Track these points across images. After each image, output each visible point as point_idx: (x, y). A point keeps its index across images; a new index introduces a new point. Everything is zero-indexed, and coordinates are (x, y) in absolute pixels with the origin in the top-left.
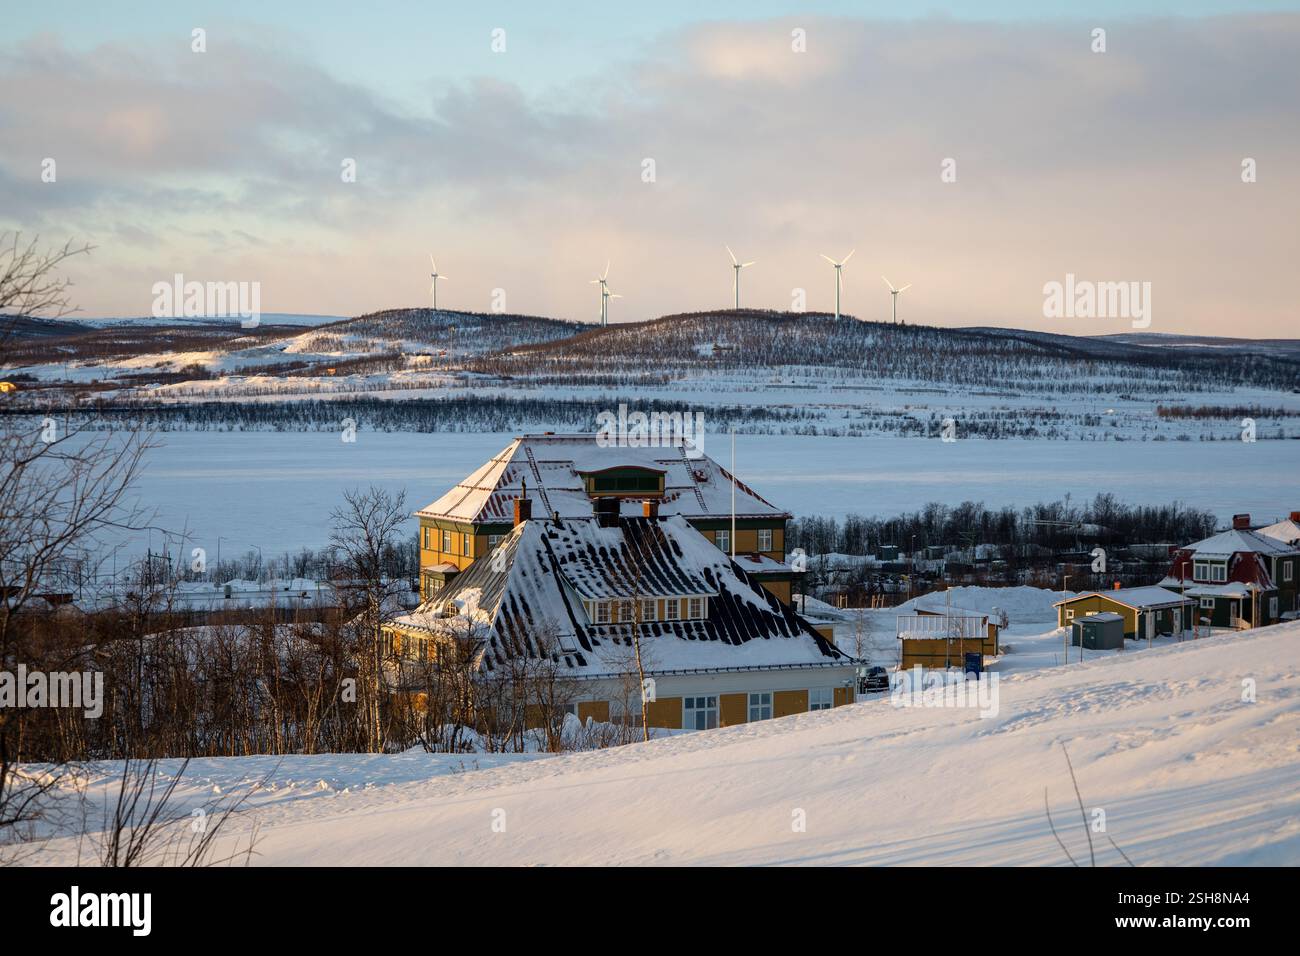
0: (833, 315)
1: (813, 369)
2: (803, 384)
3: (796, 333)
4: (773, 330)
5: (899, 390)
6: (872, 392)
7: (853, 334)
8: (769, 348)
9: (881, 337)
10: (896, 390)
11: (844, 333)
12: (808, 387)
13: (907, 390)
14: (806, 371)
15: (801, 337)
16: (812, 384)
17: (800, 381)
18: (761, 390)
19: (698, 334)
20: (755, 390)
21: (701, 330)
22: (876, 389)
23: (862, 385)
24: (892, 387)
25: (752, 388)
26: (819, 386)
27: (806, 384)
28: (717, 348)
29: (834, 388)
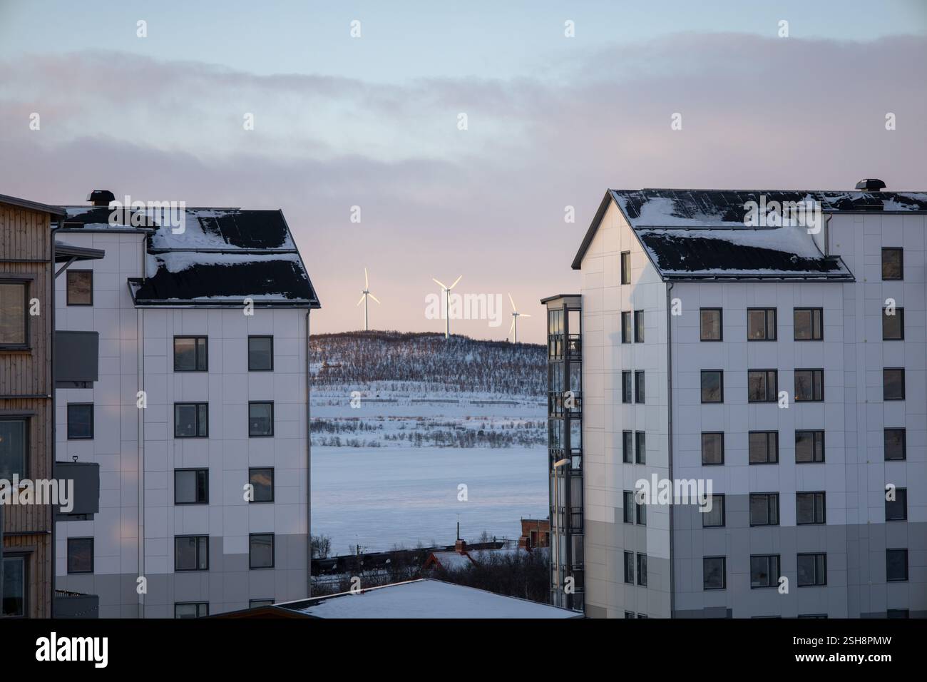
0: (444, 335)
1: (400, 383)
2: (384, 398)
3: (404, 351)
4: (384, 348)
5: (474, 402)
6: (446, 404)
7: (456, 351)
8: (374, 364)
9: (481, 354)
10: (471, 403)
11: (448, 351)
12: (390, 401)
13: (481, 402)
14: (393, 385)
15: (408, 355)
16: (393, 398)
17: (384, 395)
18: (343, 403)
19: (316, 353)
20: (338, 404)
21: (319, 350)
22: (452, 402)
23: (441, 399)
24: (468, 400)
25: (335, 402)
26: (400, 399)
27: (388, 398)
28: (327, 366)
29: (413, 401)
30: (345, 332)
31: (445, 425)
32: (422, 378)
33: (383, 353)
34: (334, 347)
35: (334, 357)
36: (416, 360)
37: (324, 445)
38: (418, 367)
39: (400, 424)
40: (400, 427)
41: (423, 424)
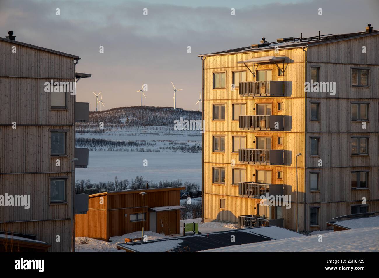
0: (173, 108)
1: (159, 127)
2: (154, 133)
3: (158, 114)
4: (150, 113)
5: (189, 135)
6: (178, 136)
7: (179, 115)
8: (147, 119)
9: (189, 116)
10: (188, 135)
11: (176, 115)
12: (156, 134)
13: (192, 135)
14: (156, 128)
15: (160, 116)
16: (157, 133)
17: (153, 131)
18: (138, 135)
19: (123, 115)
20: (135, 135)
21: (124, 113)
22: (181, 135)
23: (176, 133)
24: (187, 134)
25: (135, 134)
26: (160, 133)
27: (155, 133)
28: (128, 120)
29: (165, 134)
30: (133, 106)
31: (181, 144)
32: (167, 125)
33: (150, 115)
34: (130, 112)
35: (130, 116)
36: (163, 118)
37: (137, 151)
38: (165, 121)
39: (163, 143)
40: (163, 144)
41: (172, 143)
